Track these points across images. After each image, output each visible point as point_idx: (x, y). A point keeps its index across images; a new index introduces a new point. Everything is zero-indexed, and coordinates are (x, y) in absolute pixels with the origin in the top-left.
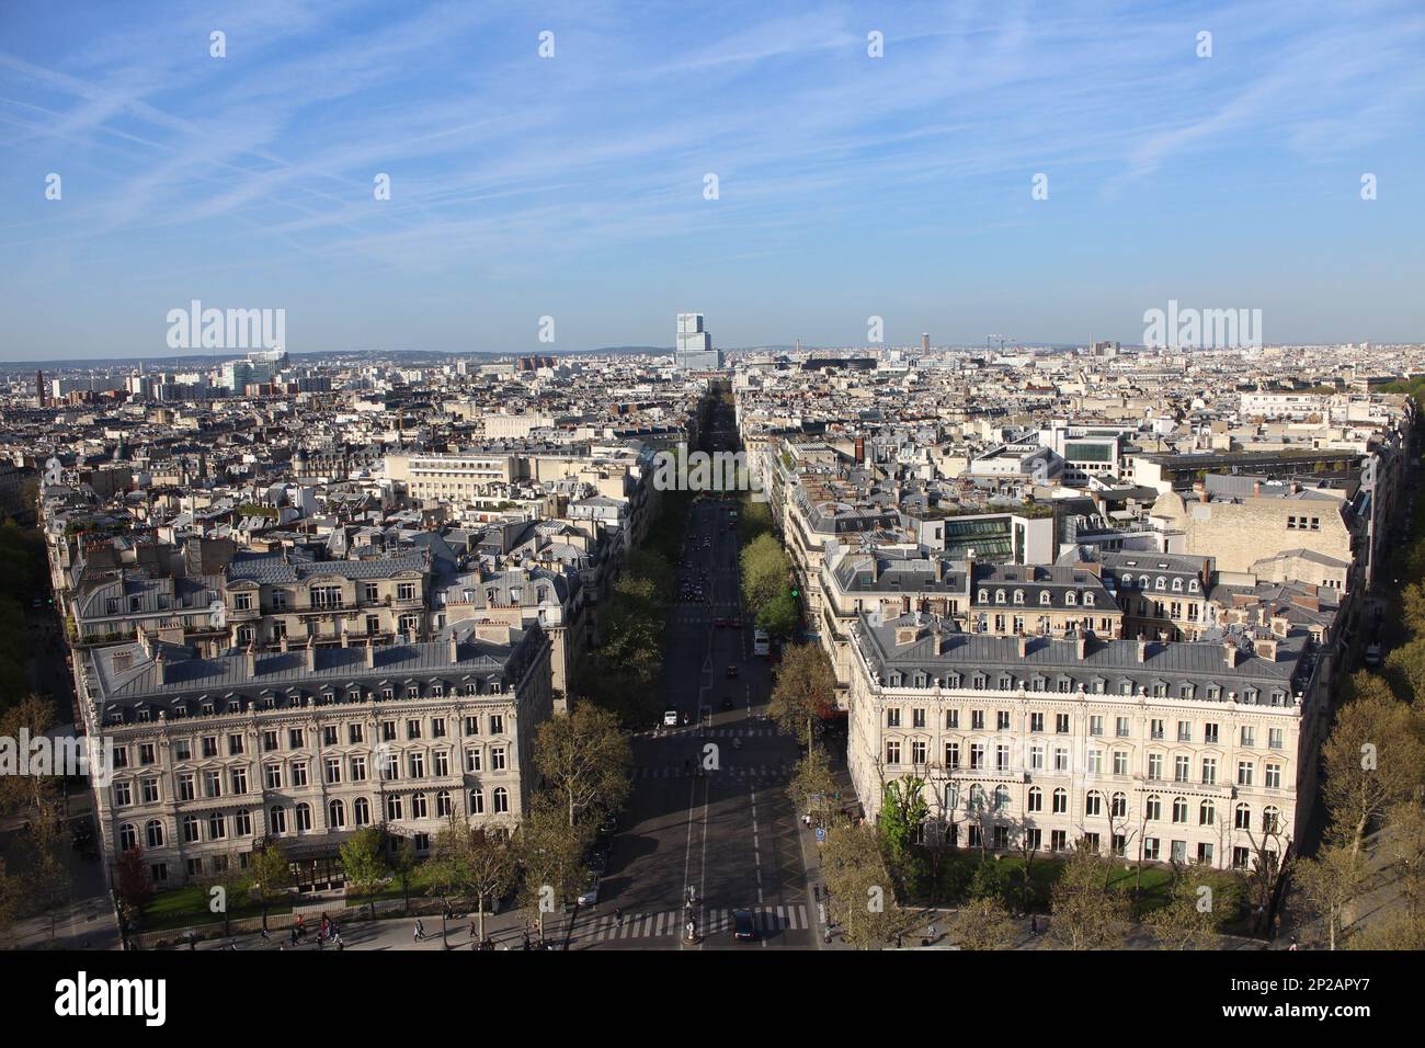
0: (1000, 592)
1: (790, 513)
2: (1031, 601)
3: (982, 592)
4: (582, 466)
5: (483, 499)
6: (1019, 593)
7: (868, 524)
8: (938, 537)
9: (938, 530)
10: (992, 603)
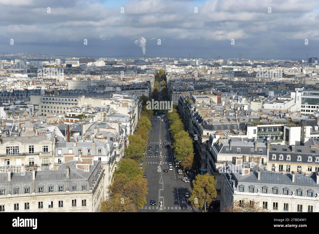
0: (281, 155)
1: (193, 122)
2: (294, 159)
3: (274, 155)
4: (111, 101)
5: (72, 113)
6: (289, 156)
7: (225, 127)
8: (255, 133)
9: (255, 130)
10: (277, 160)
